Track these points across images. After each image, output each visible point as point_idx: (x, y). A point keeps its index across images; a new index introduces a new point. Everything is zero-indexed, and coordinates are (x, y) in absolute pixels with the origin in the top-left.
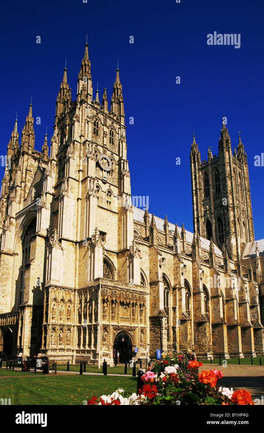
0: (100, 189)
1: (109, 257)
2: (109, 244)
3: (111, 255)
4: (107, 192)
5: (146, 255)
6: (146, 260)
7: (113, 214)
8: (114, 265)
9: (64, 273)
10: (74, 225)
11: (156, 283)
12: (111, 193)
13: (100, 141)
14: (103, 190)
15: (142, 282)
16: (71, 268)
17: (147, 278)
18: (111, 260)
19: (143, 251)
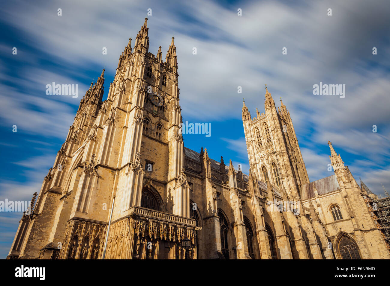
0: (149, 121)
1: (156, 188)
2: (156, 174)
3: (157, 186)
4: (156, 124)
5: (199, 188)
6: (199, 193)
7: (163, 145)
8: (160, 197)
9: (96, 204)
10: (116, 151)
11: (211, 219)
12: (161, 126)
13: (153, 82)
14: (152, 122)
15: (195, 218)
16: (106, 198)
17: (201, 214)
18: (157, 191)
19: (196, 184)
